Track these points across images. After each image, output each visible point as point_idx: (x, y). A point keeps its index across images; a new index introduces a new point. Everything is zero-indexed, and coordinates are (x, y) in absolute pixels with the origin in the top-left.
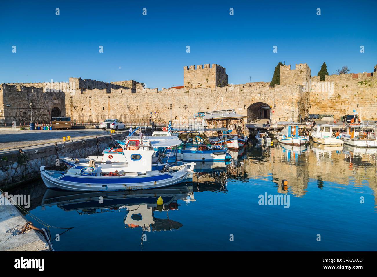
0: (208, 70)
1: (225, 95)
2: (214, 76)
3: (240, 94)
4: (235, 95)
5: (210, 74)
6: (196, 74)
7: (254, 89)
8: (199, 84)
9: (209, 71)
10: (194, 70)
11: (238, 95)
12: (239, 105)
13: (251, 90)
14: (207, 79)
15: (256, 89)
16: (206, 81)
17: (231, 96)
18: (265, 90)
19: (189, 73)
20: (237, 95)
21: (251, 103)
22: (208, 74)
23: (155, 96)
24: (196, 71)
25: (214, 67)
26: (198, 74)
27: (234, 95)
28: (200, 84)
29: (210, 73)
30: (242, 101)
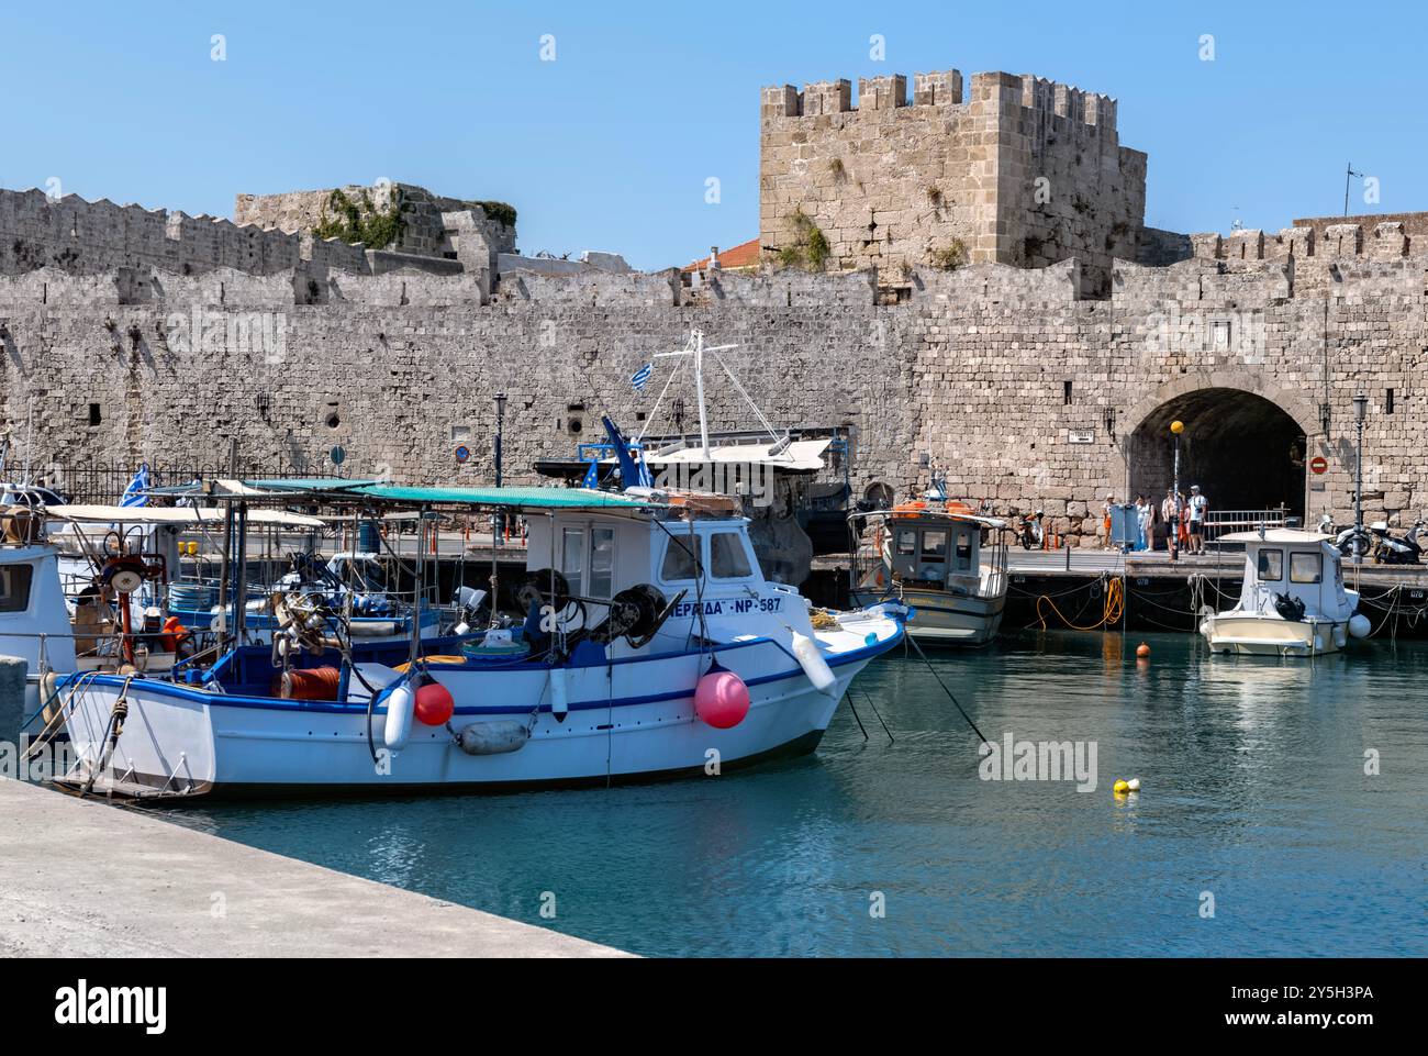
0: (941, 121)
1: (973, 330)
2: (989, 170)
3: (1079, 320)
4: (1049, 329)
5: (954, 156)
6: (855, 149)
7: (1185, 288)
8: (873, 226)
9: (951, 128)
10: (836, 114)
11: (1068, 329)
12: (1076, 411)
13: (1161, 295)
14: (935, 195)
15: (1194, 287)
16: (924, 205)
17: (1019, 338)
18: (1264, 295)
19: (801, 137)
20: (1060, 328)
21: (1158, 395)
22: (941, 156)
23: (463, 332)
24: (852, 128)
25: (987, 96)
26: (868, 145)
27: (1035, 330)
28: (880, 233)
29: (957, 141)
30: (1097, 377)
